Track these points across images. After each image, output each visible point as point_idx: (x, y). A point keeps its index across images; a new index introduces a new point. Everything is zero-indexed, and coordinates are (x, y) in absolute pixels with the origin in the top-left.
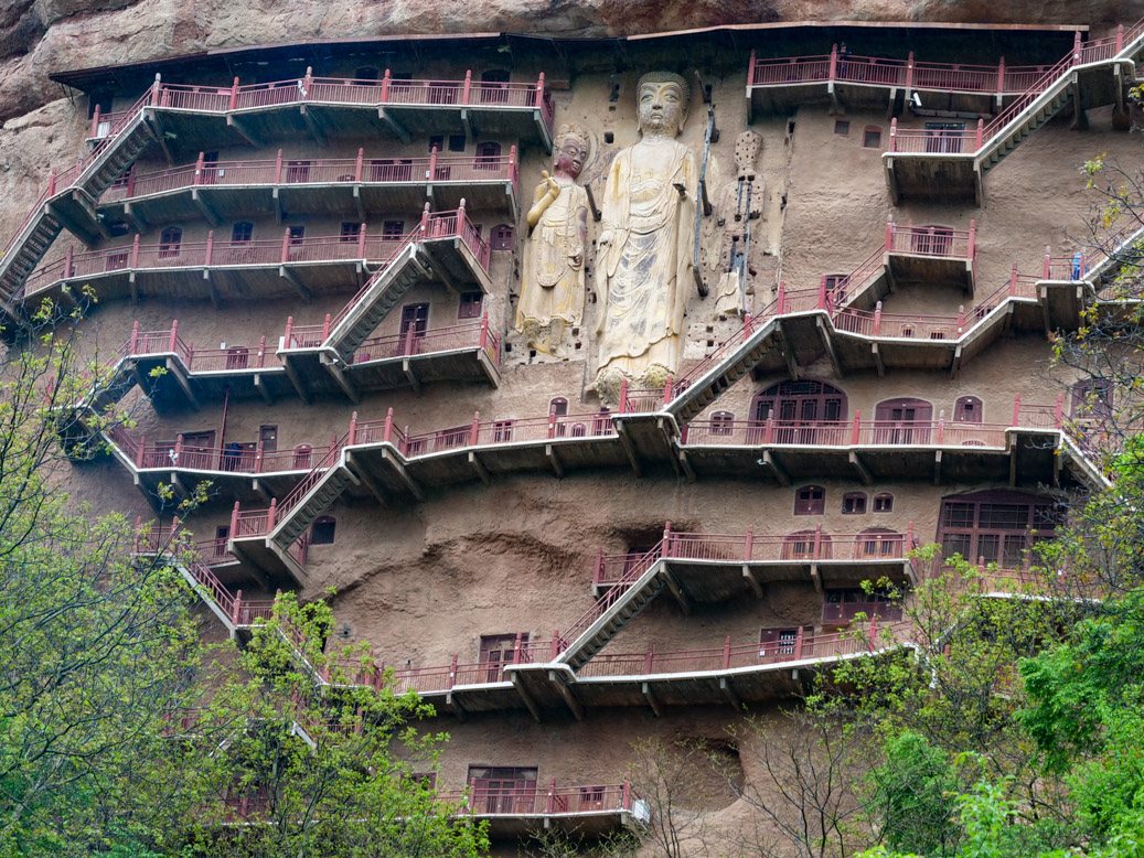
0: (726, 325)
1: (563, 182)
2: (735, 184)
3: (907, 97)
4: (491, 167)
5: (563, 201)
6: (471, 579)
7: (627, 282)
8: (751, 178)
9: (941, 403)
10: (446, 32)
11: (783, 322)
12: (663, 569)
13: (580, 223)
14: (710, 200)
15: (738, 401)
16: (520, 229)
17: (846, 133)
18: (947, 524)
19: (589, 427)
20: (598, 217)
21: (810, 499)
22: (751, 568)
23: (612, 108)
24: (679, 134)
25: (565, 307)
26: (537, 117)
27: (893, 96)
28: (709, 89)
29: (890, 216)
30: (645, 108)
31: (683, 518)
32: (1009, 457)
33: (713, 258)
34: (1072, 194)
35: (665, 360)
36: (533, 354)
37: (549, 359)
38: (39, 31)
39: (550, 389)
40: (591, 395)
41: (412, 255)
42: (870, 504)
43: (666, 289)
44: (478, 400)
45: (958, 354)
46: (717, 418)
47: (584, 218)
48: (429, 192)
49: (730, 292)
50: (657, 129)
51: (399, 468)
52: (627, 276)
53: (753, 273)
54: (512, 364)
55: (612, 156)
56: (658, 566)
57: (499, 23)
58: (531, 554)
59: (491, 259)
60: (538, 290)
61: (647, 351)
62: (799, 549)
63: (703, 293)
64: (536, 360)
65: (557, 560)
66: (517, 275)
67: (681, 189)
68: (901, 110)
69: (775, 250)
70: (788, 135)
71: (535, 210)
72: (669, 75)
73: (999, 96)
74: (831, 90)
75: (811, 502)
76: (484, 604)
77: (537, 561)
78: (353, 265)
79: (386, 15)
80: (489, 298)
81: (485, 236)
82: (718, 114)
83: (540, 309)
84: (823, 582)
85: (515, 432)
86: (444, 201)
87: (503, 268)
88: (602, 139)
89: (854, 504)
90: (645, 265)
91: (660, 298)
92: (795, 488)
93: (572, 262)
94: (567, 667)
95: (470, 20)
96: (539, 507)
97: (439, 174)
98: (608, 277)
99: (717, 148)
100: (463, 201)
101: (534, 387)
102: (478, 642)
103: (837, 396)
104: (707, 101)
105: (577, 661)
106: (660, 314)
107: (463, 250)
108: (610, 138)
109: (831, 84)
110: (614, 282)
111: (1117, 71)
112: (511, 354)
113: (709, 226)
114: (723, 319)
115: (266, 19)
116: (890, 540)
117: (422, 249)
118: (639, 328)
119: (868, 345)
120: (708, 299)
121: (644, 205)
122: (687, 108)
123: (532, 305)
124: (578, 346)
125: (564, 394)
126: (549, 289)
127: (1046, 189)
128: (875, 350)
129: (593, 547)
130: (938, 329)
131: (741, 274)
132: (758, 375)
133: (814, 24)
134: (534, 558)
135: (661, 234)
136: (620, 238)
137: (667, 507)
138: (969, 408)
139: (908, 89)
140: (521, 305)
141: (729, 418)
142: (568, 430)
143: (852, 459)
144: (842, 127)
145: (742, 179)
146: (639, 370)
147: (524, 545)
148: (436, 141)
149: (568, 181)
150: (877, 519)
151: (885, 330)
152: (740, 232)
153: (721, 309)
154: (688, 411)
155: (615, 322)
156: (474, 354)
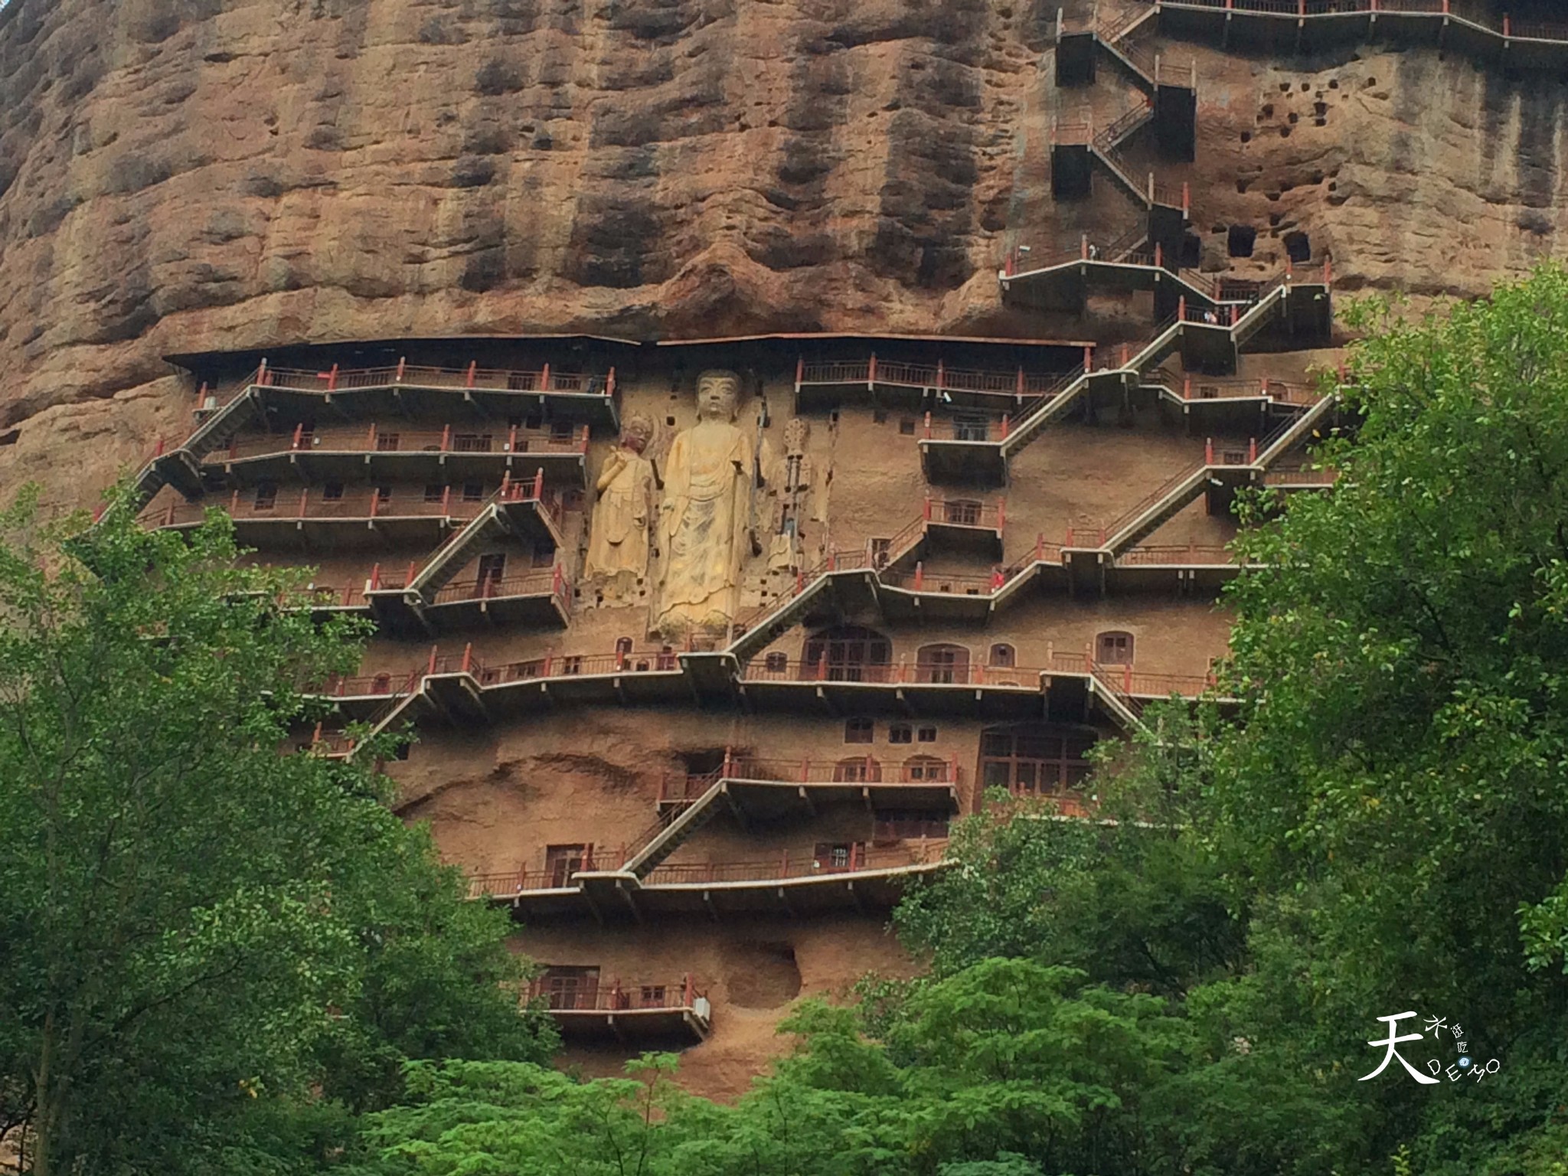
0: (778, 578)
1: (629, 456)
2: (786, 461)
3: (938, 395)
4: (565, 443)
5: (629, 472)
6: (539, 794)
7: (688, 540)
8: (800, 457)
9: (978, 649)
10: (525, 332)
11: (833, 577)
12: (724, 789)
13: (645, 490)
14: (763, 474)
15: (792, 645)
16: (589, 493)
17: (883, 422)
18: (987, 754)
19: (653, 663)
20: (660, 485)
21: (860, 730)
22: (807, 789)
23: (673, 398)
24: (733, 420)
25: (630, 560)
26: (608, 402)
27: (925, 394)
28: (760, 384)
29: (926, 492)
30: (703, 398)
31: (742, 743)
32: (1042, 697)
33: (765, 522)
34: (1087, 477)
35: (722, 608)
36: (600, 599)
37: (616, 604)
38: (153, 319)
39: (617, 630)
40: (655, 636)
41: (493, 514)
42: (915, 736)
43: (723, 547)
44: (550, 638)
45: (992, 607)
46: (771, 658)
47: (648, 486)
48: (509, 462)
49: (782, 551)
50: (714, 415)
51: (475, 696)
52: (688, 536)
53: (802, 535)
54: (580, 608)
55: (673, 436)
56: (720, 786)
57: (572, 327)
58: (596, 773)
59: (564, 518)
60: (607, 545)
61: (706, 599)
62: (851, 775)
63: (757, 551)
64: (603, 605)
65: (620, 779)
66: (586, 532)
67: (738, 464)
68: (933, 405)
69: (822, 516)
70: (832, 422)
71: (604, 479)
72: (727, 373)
73: (1019, 396)
74: (870, 388)
75: (860, 732)
76: (551, 817)
77: (601, 780)
78: (437, 521)
79: (471, 317)
80: (560, 551)
81: (558, 500)
82: (769, 404)
83: (608, 561)
84: (873, 803)
85: (583, 666)
86: (523, 469)
87: (574, 527)
88: (665, 421)
89: (900, 735)
90: (704, 527)
91: (719, 554)
92: (845, 721)
93: (637, 523)
94: (633, 876)
95: (548, 324)
96: (606, 732)
97: (520, 446)
98: (671, 537)
99: (768, 431)
100: (541, 470)
101: (601, 628)
102: (545, 851)
103: (881, 641)
104: (759, 394)
105: (643, 870)
106: (718, 568)
107: (539, 510)
108: (671, 421)
109: (871, 383)
110: (676, 540)
111: (1123, 379)
112: (581, 599)
113: (761, 495)
114: (775, 573)
115: (363, 317)
116: (936, 768)
117: (502, 509)
118: (699, 579)
119: (911, 598)
120: (761, 556)
121: (703, 477)
122: (742, 398)
123: (599, 557)
124: (642, 593)
125: (628, 634)
126: (616, 545)
127: (1063, 472)
128: (917, 602)
129: (657, 768)
130: (971, 585)
131: (792, 536)
132: (808, 623)
133: (856, 335)
134: (599, 776)
135: (718, 501)
136: (681, 504)
137: (727, 735)
138: (1003, 654)
139: (939, 389)
140: (590, 557)
141: (782, 659)
142: (634, 666)
143: (899, 695)
144: (880, 418)
145: (791, 458)
146: (700, 615)
147: (591, 765)
148: (514, 420)
149: (635, 456)
150: (923, 748)
151: (924, 587)
152: (790, 502)
153: (774, 565)
154: (746, 652)
155: (677, 573)
156: (549, 598)
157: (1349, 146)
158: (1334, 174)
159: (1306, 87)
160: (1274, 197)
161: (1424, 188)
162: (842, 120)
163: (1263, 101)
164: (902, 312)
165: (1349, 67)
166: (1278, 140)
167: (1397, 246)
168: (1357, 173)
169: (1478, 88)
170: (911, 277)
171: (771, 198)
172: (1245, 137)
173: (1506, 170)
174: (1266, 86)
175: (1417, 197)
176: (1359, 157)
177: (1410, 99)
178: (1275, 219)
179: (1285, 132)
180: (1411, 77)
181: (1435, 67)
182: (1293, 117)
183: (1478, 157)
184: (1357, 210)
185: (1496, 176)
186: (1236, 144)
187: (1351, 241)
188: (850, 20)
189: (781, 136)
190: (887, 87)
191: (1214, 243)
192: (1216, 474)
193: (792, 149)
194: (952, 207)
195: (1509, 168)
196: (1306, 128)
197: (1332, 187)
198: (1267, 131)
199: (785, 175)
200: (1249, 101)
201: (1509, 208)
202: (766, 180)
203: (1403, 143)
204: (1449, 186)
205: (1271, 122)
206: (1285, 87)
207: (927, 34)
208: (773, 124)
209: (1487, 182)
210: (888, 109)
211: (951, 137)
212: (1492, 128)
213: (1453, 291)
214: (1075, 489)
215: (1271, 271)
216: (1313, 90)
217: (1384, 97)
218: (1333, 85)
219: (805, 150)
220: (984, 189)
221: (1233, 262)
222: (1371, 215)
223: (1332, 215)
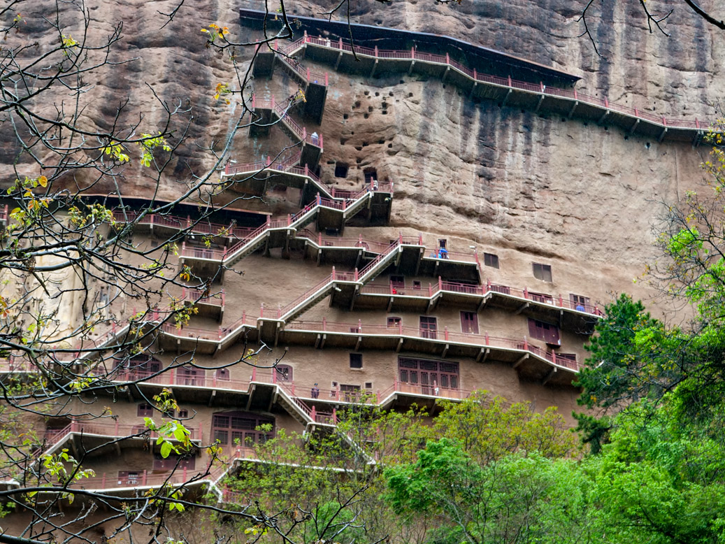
12: (72, 438)
18: (215, 425)
21: (145, 409)
22: (118, 439)
32: (248, 396)
34: (265, 283)
42: (176, 414)
43: (68, 307)
45: (219, 347)
53: (111, 304)
56: (69, 436)
61: (58, 334)
68: (182, 239)
73: (231, 238)
74: (151, 227)
75: (146, 411)
84: (154, 449)
89: (168, 415)
92: (137, 404)
93: (18, 291)
94: (18, 483)
103: (157, 363)
106: (65, 318)
109: (152, 225)
111: (288, 233)
119: (176, 340)
127: (253, 280)
128: (179, 342)
130: (206, 336)
135: (65, 282)
137: (72, 408)
138: (223, 373)
144: (154, 244)
151: (179, 334)
157: (400, 125)
158: (391, 139)
159: (377, 94)
160: (359, 149)
161: (435, 150)
162: (136, 85)
163: (355, 99)
164: (166, 190)
165: (399, 87)
166: (362, 120)
167: (422, 179)
168: (404, 140)
169: (460, 104)
170: (171, 172)
171: (98, 123)
172: (346, 117)
173: (473, 147)
174: (357, 92)
175: (432, 155)
176: (404, 132)
177: (429, 105)
178: (359, 160)
179: (366, 116)
180: (430, 95)
181: (441, 91)
182: (371, 109)
183: (459, 139)
184: (403, 159)
185: (468, 149)
186: (341, 120)
187: (399, 174)
188: (140, 34)
189: (103, 90)
190: (162, 70)
191: (328, 169)
192: (338, 285)
193: (110, 98)
194: (194, 137)
195: (474, 146)
196: (377, 115)
197: (390, 146)
198: (357, 114)
199: (106, 111)
200: (349, 99)
201: (474, 166)
202: (95, 113)
203: (425, 127)
204: (446, 151)
205: (360, 110)
206: (366, 93)
207: (182, 46)
208: (99, 83)
209: (464, 152)
210: (162, 82)
211: (196, 100)
212: (467, 125)
213: (448, 204)
214: (259, 289)
215: (357, 186)
216: (380, 97)
217: (417, 103)
218: (391, 94)
219: (116, 99)
220: (213, 129)
221: (338, 180)
222: (409, 162)
223: (391, 160)
